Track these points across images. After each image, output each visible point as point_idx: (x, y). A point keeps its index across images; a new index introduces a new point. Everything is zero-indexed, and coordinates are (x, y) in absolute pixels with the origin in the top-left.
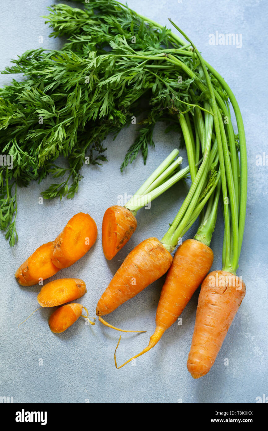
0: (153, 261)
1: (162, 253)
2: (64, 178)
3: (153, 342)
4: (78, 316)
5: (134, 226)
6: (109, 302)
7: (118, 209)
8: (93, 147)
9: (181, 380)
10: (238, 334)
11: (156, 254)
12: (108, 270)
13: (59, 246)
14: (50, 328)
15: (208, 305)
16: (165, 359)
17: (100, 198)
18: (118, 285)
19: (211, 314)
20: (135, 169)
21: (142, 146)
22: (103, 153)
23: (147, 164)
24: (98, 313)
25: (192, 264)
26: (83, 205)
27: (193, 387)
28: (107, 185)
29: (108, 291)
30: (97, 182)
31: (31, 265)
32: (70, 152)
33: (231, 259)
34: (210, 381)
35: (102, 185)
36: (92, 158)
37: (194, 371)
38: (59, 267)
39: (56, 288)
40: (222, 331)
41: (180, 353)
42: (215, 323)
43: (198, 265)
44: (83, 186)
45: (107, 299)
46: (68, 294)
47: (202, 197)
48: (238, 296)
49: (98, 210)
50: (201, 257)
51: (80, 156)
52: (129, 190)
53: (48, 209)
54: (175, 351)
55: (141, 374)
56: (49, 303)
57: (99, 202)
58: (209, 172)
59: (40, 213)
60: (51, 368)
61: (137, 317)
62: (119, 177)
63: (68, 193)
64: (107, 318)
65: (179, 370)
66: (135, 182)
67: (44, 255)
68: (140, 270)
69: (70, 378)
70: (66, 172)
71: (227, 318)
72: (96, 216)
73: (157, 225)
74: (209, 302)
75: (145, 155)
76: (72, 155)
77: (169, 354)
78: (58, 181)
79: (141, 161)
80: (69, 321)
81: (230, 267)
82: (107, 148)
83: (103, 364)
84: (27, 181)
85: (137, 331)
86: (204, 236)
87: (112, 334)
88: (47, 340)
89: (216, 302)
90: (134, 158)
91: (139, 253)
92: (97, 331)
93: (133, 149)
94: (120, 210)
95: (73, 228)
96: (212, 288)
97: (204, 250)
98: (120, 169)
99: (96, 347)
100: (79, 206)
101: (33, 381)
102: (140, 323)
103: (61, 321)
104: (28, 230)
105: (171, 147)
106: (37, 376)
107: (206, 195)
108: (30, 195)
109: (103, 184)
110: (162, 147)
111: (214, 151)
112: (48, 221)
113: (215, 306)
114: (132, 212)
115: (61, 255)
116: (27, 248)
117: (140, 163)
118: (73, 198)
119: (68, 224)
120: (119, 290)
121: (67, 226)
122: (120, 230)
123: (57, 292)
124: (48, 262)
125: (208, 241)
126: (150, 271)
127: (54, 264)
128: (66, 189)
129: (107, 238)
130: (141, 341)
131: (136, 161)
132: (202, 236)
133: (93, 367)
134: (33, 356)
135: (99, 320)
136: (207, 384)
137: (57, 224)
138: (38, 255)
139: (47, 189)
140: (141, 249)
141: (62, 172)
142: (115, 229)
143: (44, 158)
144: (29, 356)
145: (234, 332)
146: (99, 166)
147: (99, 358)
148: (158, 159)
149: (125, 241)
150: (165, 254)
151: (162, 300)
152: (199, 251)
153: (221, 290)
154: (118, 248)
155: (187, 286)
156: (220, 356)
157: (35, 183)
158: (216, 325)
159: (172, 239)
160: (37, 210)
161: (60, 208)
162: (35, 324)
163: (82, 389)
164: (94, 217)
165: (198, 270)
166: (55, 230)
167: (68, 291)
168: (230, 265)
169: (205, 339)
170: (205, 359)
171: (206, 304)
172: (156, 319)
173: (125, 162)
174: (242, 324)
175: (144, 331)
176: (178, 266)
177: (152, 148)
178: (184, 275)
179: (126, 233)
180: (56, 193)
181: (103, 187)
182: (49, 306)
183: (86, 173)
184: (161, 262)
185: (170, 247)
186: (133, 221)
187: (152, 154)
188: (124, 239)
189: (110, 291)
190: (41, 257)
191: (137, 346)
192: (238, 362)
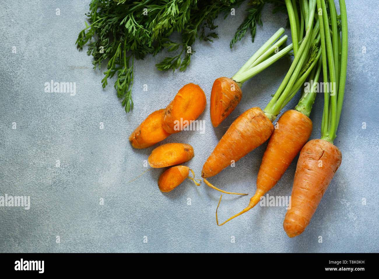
0: (255, 128)
1: (263, 121)
2: (178, 52)
3: (252, 203)
4: (184, 177)
5: (239, 96)
6: (213, 165)
7: (224, 80)
8: (205, 24)
9: (279, 240)
10: (335, 200)
11: (258, 122)
12: (214, 136)
13: (169, 112)
14: (159, 187)
15: (304, 170)
16: (264, 221)
17: (210, 71)
18: (222, 150)
19: (307, 178)
20: (244, 45)
21: (251, 25)
22: (214, 30)
23: (254, 42)
24: (203, 175)
25: (291, 132)
26: (194, 78)
27: (290, 247)
28: (218, 59)
29: (213, 155)
30: (208, 57)
31: (143, 129)
32: (184, 28)
33: (329, 129)
34: (306, 242)
35: (212, 59)
36: (204, 35)
37: (289, 230)
38: (168, 132)
39: (166, 152)
40: (316, 195)
41: (279, 215)
42: (310, 187)
43: (297, 133)
44: (195, 60)
45: (212, 162)
46: (176, 157)
47: (304, 71)
48: (333, 163)
49: (208, 82)
50: (300, 126)
51: (192, 32)
52: (238, 65)
53: (162, 80)
54: (274, 213)
55: (241, 233)
56: (159, 164)
57: (209, 75)
58: (311, 48)
59: (154, 84)
60: (159, 224)
61: (240, 181)
62: (228, 53)
63: (181, 66)
64: (212, 180)
65: (277, 231)
66: (243, 58)
67: (156, 121)
68: (243, 136)
69: (176, 234)
70: (180, 46)
71: (322, 183)
72: (205, 87)
73: (262, 98)
74: (306, 167)
75: (253, 33)
76: (185, 31)
77: (269, 216)
78: (172, 55)
79: (249, 39)
80: (176, 181)
81: (328, 136)
82: (218, 26)
83: (207, 222)
84: (143, 54)
85: (239, 193)
86: (304, 107)
87: (216, 195)
88: (156, 198)
89: (312, 167)
90: (243, 36)
91: (242, 121)
92: (202, 192)
93: (243, 27)
94: (226, 81)
95: (183, 97)
96: (309, 154)
97: (303, 119)
98: (230, 46)
99: (201, 206)
100: (190, 78)
101: (142, 235)
102: (243, 187)
103: (169, 182)
104: (143, 99)
105: (278, 27)
106: (146, 231)
107: (307, 70)
108: (146, 67)
109: (214, 58)
110: (270, 26)
111: (316, 29)
112: (162, 90)
113: (311, 171)
114: (237, 83)
115: (171, 120)
116: (142, 114)
117: (249, 40)
118: (186, 70)
119: (178, 92)
120: (223, 154)
121: (178, 95)
122: (225, 99)
123: (167, 154)
124: (159, 127)
125: (307, 112)
126: (252, 137)
127: (164, 129)
128: (178, 62)
129: (214, 107)
130: (242, 203)
131: (245, 39)
132: (302, 107)
133: (197, 224)
134: (142, 212)
135: (204, 181)
136: (303, 244)
137: (169, 94)
138: (150, 121)
139: (162, 62)
140: (244, 117)
141: (175, 47)
142: (221, 98)
143: (158, 31)
144: (139, 213)
145: (330, 198)
146: (211, 43)
147: (203, 217)
148: (266, 37)
149: (230, 109)
150: (266, 122)
151: (263, 165)
152: (298, 120)
153: (317, 156)
154: (223, 115)
155: (286, 152)
156: (316, 219)
157: (151, 56)
158: (311, 189)
159: (273, 109)
160: (152, 80)
161: (173, 80)
162: (146, 184)
163: (186, 244)
164: (204, 88)
165: (297, 137)
166: (168, 99)
167: (176, 154)
168: (328, 135)
169: (301, 201)
170: (300, 219)
171: (303, 169)
172: (257, 182)
173: (234, 39)
174: (338, 191)
175: (246, 193)
176: (278, 133)
177: (260, 27)
178: (283, 142)
179: (231, 102)
180: (169, 66)
181: (214, 62)
182: (158, 167)
183: (198, 48)
184: (262, 129)
185: (272, 116)
186: (238, 91)
187: (260, 32)
188: (229, 108)
189: (215, 154)
190: (153, 122)
191: (239, 208)
192: (333, 226)
